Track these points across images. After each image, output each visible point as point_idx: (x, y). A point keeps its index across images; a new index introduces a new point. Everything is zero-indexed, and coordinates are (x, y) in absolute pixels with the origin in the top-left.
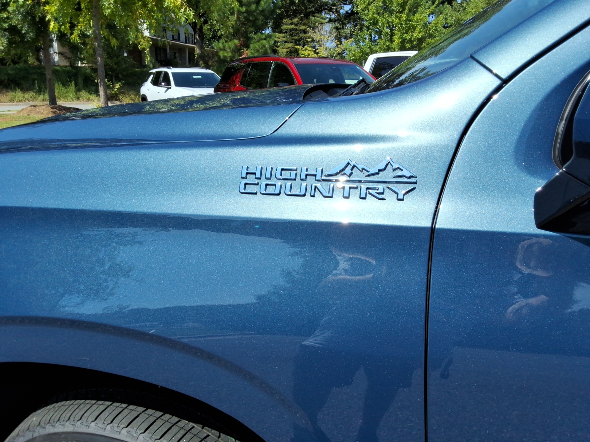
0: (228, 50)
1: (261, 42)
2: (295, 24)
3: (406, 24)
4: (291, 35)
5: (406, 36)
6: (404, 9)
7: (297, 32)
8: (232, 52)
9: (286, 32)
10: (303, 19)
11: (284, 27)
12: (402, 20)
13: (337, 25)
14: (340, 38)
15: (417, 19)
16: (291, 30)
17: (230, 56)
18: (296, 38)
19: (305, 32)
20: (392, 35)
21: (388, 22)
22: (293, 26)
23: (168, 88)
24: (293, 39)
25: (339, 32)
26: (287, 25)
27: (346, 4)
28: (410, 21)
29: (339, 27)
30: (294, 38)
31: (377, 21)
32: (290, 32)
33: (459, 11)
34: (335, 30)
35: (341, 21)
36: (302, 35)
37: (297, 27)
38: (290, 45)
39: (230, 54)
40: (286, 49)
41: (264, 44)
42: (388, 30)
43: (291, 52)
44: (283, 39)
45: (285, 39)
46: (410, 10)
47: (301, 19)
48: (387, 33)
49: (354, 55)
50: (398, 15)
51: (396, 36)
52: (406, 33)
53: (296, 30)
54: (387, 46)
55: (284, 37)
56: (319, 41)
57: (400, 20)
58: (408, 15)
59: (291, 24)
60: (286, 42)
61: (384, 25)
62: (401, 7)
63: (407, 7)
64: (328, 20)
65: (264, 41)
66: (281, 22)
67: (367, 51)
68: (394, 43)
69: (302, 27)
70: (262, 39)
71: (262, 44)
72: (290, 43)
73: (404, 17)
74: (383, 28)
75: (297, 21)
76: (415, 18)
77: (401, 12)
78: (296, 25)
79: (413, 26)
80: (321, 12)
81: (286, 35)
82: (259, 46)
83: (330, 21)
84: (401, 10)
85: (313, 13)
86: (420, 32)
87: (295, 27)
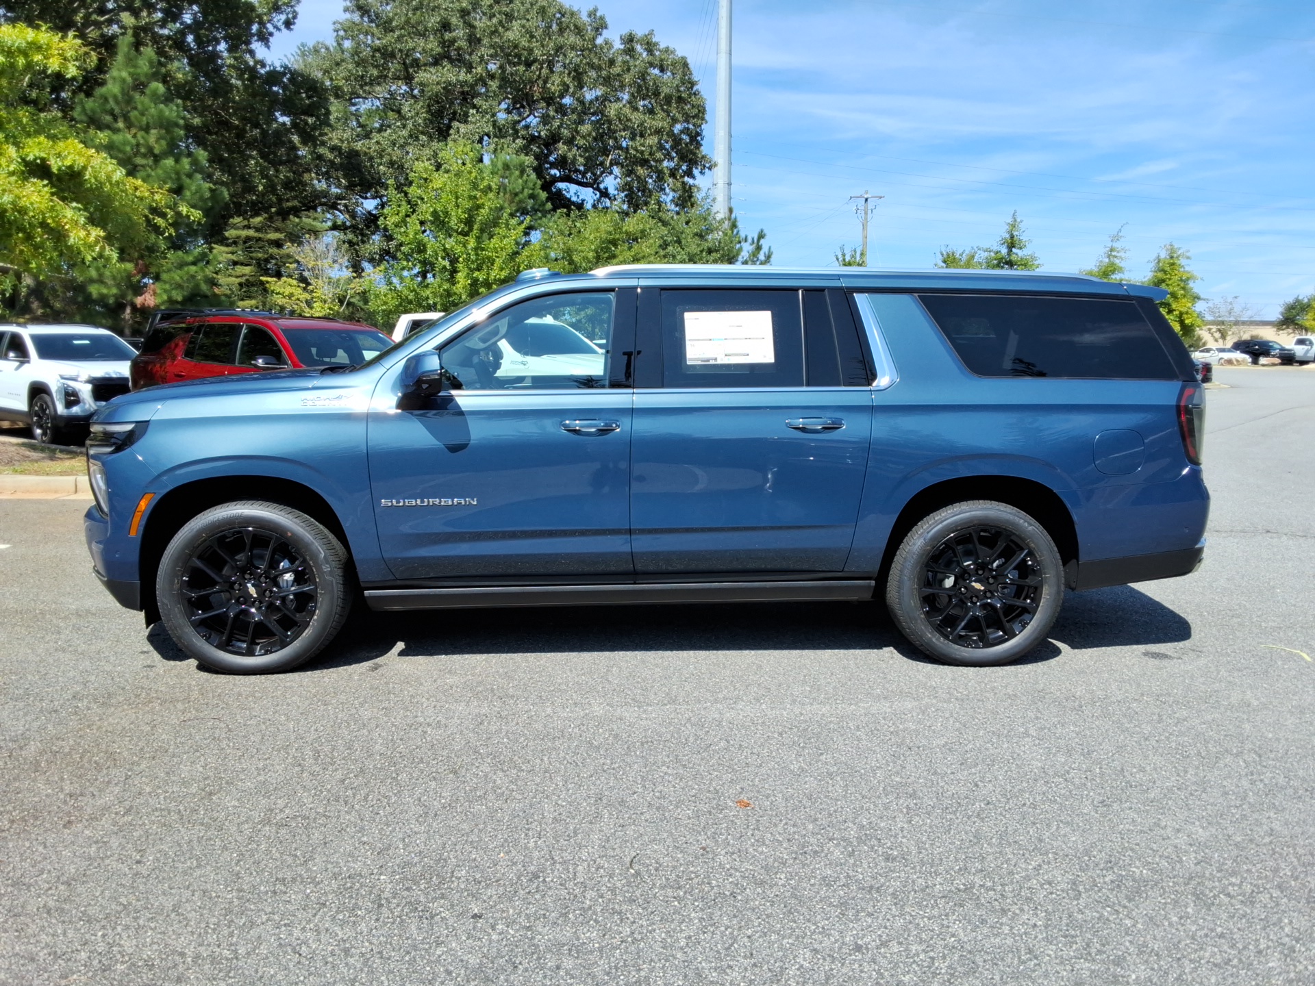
0: (110, 282)
1: (186, 269)
2: (255, 228)
3: (477, 255)
4: (248, 250)
5: (481, 276)
6: (471, 229)
7: (261, 244)
8: (118, 286)
9: (235, 243)
10: (275, 218)
11: (230, 233)
12: (469, 247)
13: (350, 236)
14: (359, 261)
15: (495, 248)
16: (248, 239)
17: (114, 295)
18: (260, 255)
19: (278, 244)
20: (454, 271)
21: (445, 250)
22: (251, 233)
23: (22, 363)
24: (251, 258)
25: (355, 250)
26: (237, 228)
27: (366, 198)
28: (483, 249)
29: (355, 240)
30: (254, 255)
31: (424, 246)
32: (245, 242)
33: (570, 234)
34: (347, 245)
35: (358, 229)
36: (274, 251)
37: (261, 235)
38: (247, 270)
39: (114, 291)
40: (237, 277)
41: (192, 273)
42: (446, 263)
43: (248, 284)
44: (230, 256)
45: (234, 258)
46: (482, 231)
47: (270, 219)
48: (444, 267)
49: (385, 303)
50: (460, 238)
51: (460, 274)
52: (479, 269)
53: (260, 239)
54: (444, 290)
55: (233, 253)
56: (313, 269)
57: (464, 246)
58: (478, 238)
59: (248, 227)
60: (235, 263)
61: (437, 254)
62: (465, 224)
63: (476, 227)
64: (329, 224)
65: (193, 268)
66: (226, 224)
67: (410, 297)
68: (458, 286)
69: (273, 236)
70: (187, 264)
71: (188, 273)
72: (247, 265)
73: (472, 244)
74: (437, 259)
75: (260, 222)
76: (492, 246)
77: (466, 234)
78: (258, 230)
79: (489, 258)
80: (315, 208)
81: (235, 249)
82: (181, 278)
83: (335, 227)
84: (466, 229)
85: (296, 212)
86: (502, 269)
87: (256, 235)
